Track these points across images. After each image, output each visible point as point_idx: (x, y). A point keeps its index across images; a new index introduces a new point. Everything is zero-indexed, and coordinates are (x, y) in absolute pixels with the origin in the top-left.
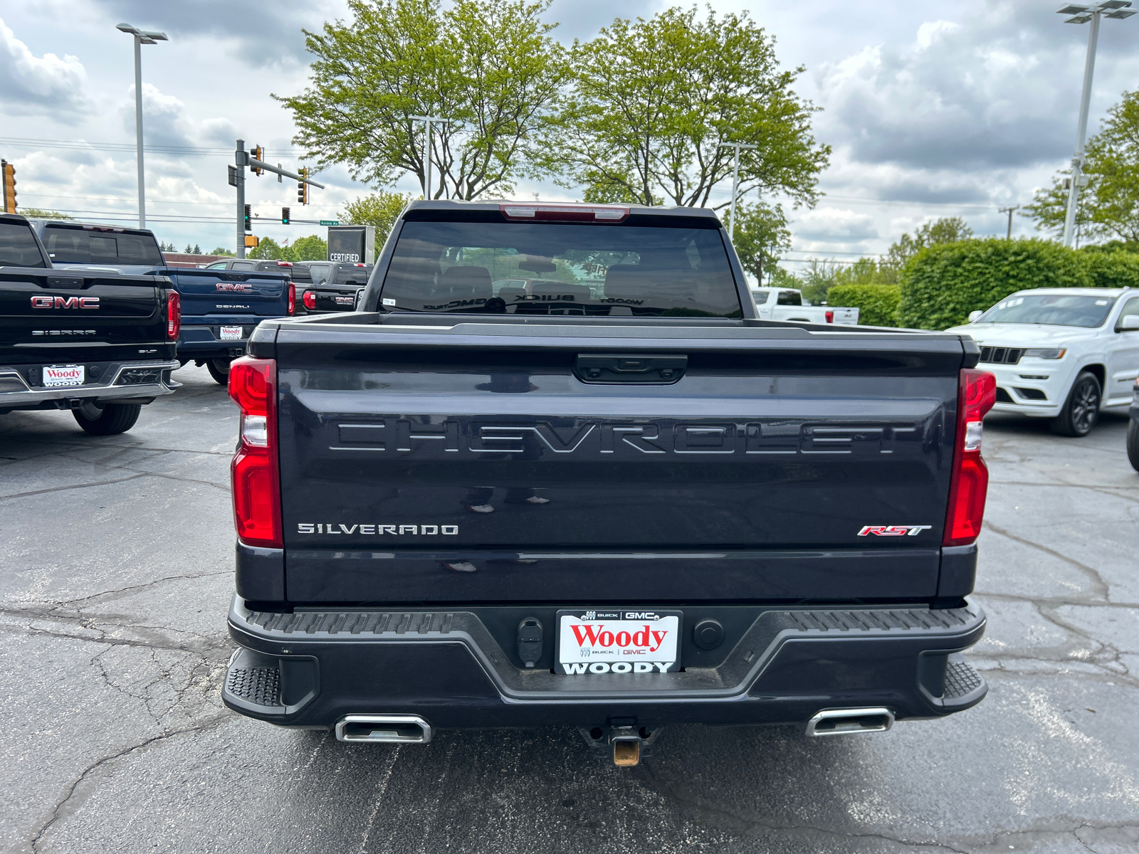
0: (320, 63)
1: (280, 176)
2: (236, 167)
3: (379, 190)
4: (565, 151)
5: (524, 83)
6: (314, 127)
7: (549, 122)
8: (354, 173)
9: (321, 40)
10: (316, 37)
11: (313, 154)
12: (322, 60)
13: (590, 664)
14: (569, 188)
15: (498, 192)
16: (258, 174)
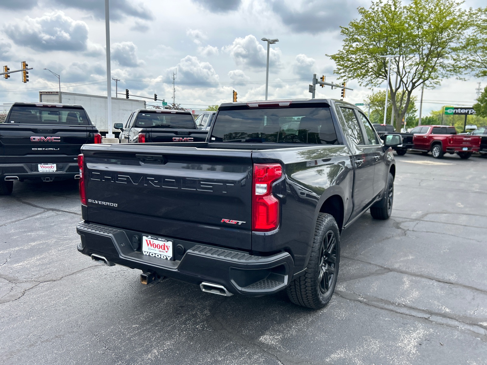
0: (347, 39)
1: (332, 87)
2: (312, 85)
3: (371, 89)
4: (469, 62)
5: (441, 33)
6: (342, 65)
7: (455, 50)
8: (360, 83)
9: (347, 29)
10: (346, 29)
11: (342, 77)
12: (347, 38)
13: (150, 253)
14: (465, 80)
15: (432, 85)
16: (322, 87)
